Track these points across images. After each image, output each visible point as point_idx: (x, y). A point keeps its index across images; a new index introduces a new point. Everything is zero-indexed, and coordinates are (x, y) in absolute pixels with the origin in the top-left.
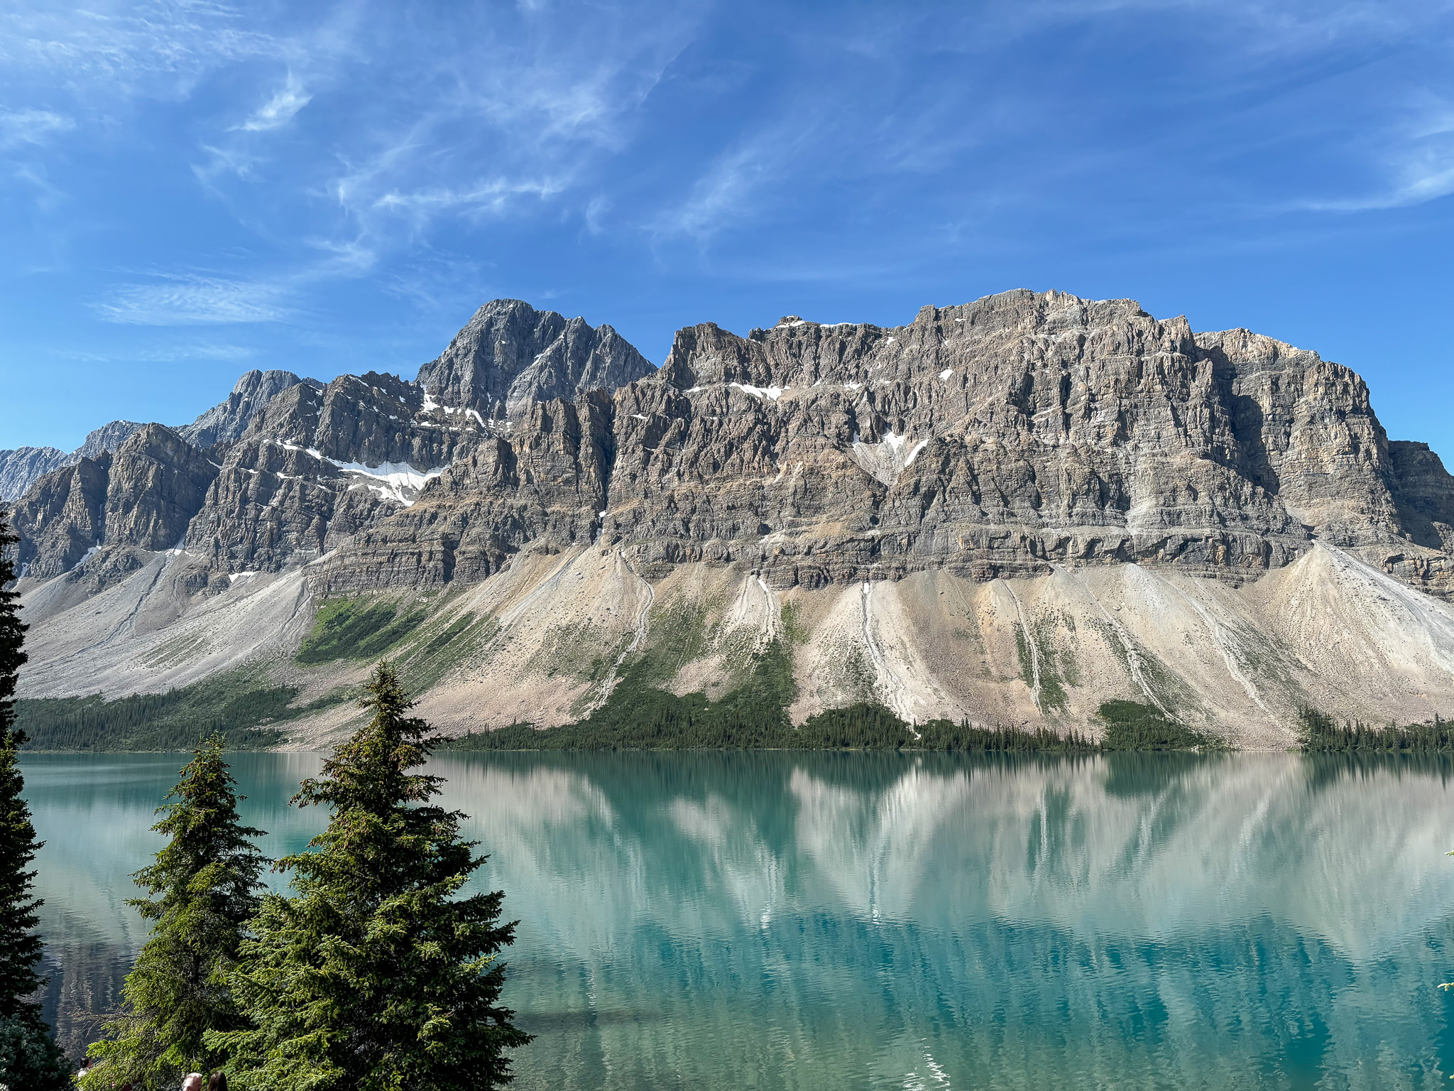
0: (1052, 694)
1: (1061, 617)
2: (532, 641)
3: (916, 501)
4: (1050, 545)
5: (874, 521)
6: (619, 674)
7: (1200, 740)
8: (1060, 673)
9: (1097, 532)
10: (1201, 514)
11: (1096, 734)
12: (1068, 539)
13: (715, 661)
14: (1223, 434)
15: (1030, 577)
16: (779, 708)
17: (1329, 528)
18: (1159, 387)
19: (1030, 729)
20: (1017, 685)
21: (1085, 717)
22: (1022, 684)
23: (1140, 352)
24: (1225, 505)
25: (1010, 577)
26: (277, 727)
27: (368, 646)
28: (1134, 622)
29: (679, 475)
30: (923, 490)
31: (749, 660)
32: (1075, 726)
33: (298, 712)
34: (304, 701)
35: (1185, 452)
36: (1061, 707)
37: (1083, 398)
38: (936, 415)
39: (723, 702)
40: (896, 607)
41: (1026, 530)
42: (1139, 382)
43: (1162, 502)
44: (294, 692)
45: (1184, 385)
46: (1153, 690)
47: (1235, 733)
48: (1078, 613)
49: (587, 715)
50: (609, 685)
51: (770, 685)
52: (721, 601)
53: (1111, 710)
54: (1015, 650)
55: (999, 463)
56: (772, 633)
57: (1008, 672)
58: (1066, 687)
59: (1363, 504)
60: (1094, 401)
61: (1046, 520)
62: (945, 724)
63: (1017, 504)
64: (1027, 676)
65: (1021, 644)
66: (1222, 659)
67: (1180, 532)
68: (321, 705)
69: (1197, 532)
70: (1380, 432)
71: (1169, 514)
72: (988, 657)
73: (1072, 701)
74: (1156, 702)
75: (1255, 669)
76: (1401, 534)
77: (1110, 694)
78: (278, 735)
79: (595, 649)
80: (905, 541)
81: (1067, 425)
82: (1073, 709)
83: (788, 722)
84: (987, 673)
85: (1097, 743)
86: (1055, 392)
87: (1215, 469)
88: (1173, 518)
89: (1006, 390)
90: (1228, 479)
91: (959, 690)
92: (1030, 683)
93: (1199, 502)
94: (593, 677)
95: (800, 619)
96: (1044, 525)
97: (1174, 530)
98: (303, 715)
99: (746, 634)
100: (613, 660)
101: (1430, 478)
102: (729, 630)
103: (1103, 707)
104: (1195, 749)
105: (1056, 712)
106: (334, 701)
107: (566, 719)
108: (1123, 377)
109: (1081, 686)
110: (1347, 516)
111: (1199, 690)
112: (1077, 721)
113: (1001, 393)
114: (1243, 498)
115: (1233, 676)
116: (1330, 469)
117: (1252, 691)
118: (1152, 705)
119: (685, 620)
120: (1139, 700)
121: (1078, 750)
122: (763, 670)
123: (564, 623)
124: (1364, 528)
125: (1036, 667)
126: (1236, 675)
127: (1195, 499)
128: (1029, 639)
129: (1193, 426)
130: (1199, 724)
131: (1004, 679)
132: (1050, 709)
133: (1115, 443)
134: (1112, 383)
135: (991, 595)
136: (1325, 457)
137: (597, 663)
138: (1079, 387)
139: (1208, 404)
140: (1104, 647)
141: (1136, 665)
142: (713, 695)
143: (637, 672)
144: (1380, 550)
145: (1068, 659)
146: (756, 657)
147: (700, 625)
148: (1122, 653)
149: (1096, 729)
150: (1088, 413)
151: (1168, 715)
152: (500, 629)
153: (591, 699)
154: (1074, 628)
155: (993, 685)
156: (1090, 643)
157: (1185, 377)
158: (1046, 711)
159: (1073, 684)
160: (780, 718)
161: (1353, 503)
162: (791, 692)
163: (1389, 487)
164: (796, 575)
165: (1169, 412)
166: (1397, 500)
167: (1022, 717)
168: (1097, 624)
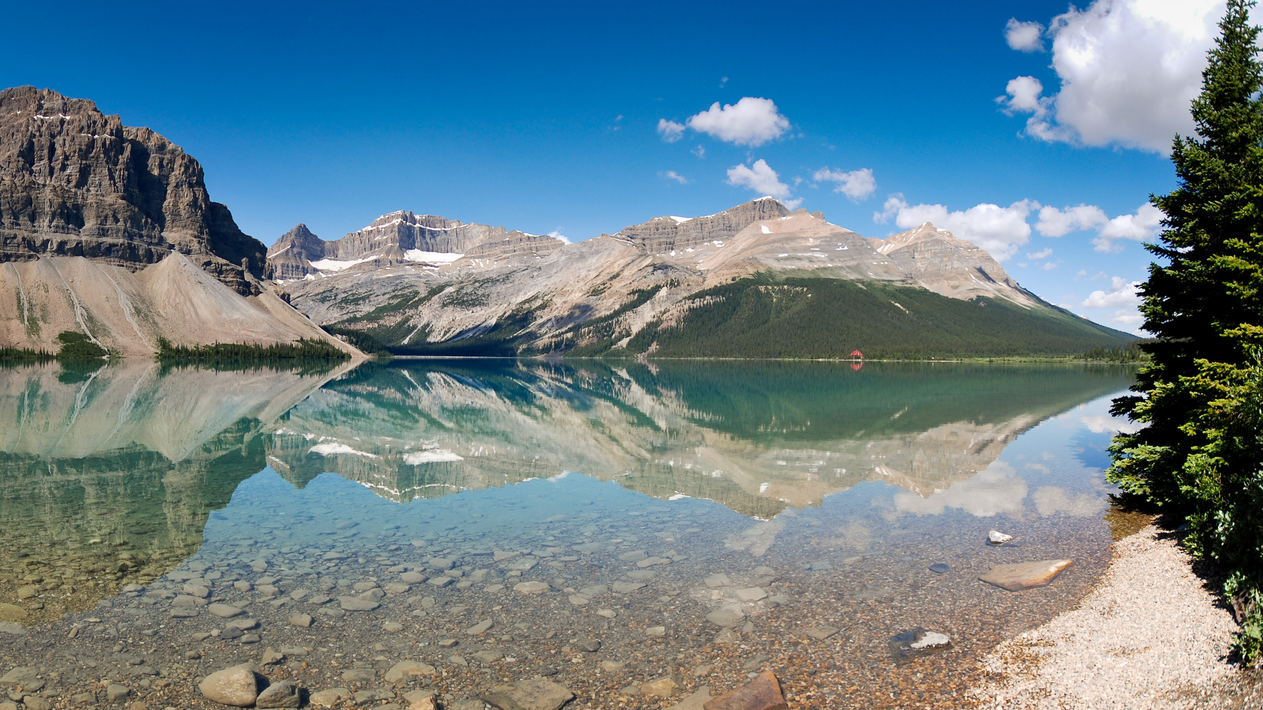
0: (33, 327)
1: (41, 284)
4: (38, 243)
7: (108, 353)
8: (38, 316)
9: (65, 237)
10: (118, 231)
11: (55, 349)
12: (48, 240)
14: (134, 187)
15: (26, 261)
17: (180, 244)
18: (102, 156)
19: (20, 348)
20: (15, 322)
21: (50, 340)
22: (18, 322)
23: (93, 133)
24: (132, 227)
25: (15, 261)
28: (80, 289)
32: (44, 345)
35: (114, 195)
36: (37, 334)
37: (61, 158)
41: (26, 234)
42: (92, 151)
43: (99, 222)
45: (116, 156)
46: (86, 326)
47: (125, 349)
48: (51, 283)
53: (64, 337)
54: (16, 303)
55: (12, 193)
57: (11, 315)
58: (41, 323)
59: (196, 233)
61: (36, 228)
63: (21, 218)
64: (21, 317)
65: (19, 302)
66: (123, 310)
67: (107, 240)
69: (116, 241)
70: (207, 196)
71: (103, 229)
72: (0, 307)
73: (44, 332)
74: (88, 332)
76: (210, 250)
77: (65, 327)
81: (51, 173)
82: (44, 335)
85: (55, 354)
86: (46, 152)
87: (128, 206)
88: (104, 232)
90: (135, 213)
92: (23, 321)
93: (118, 224)
96: (35, 232)
97: (104, 239)
101: (226, 223)
103: (60, 335)
104: (105, 358)
105: (35, 338)
109: (49, 323)
110: (189, 238)
112: (45, 343)
113: (14, 150)
114: (141, 224)
115: (127, 319)
116: (183, 213)
120: (79, 331)
121: (44, 358)
124: (195, 246)
125: (26, 313)
126: (129, 319)
127: (116, 223)
128: (23, 296)
129: (119, 180)
130: (109, 345)
131: (8, 319)
132: (31, 335)
133: (77, 186)
134: (77, 150)
135: (4, 271)
136: (181, 206)
138: (59, 151)
140: (64, 302)
141: (79, 312)
144: (200, 256)
145: (44, 308)
148: (72, 305)
149: (55, 346)
150: (63, 167)
151: (93, 340)
154: (48, 291)
155: (1, 324)
156: (56, 301)
158: (30, 337)
159: (45, 322)
161: (191, 232)
163: (209, 226)
165: (107, 171)
166: (210, 234)
167: (17, 340)
168: (60, 289)
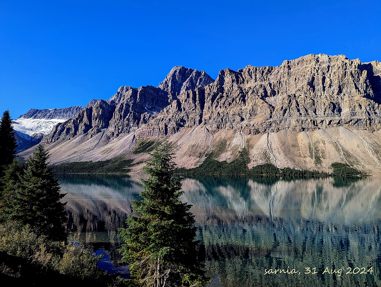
0: (318, 160)
1: (321, 141)
2: (185, 148)
3: (282, 112)
4: (318, 122)
5: (271, 117)
6: (206, 156)
7: (360, 173)
8: (320, 155)
9: (332, 118)
10: (363, 112)
12: (323, 120)
13: (229, 153)
14: (370, 90)
15: (313, 131)
16: (246, 165)
18: (351, 78)
19: (311, 170)
20: (308, 159)
21: (327, 167)
22: (310, 158)
23: (345, 69)
24: (370, 110)
25: (307, 131)
26: (128, 168)
27: (149, 150)
28: (342, 142)
29: (220, 107)
30: (284, 109)
31: (238, 153)
32: (325, 169)
33: (134, 164)
34: (134, 162)
35: (358, 96)
36: (321, 164)
37: (328, 83)
38: (288, 89)
39: (231, 163)
40: (276, 139)
41: (312, 118)
42: (345, 77)
43: (351, 109)
44: (133, 160)
45: (358, 77)
46: (347, 160)
47: (370, 171)
48: (326, 140)
49: (198, 166)
50: (204, 158)
51: (243, 159)
52: (231, 138)
53: (335, 165)
54: (308, 150)
55: (305, 101)
56: (244, 146)
57: (306, 155)
58: (322, 159)
60: (332, 83)
61: (317, 115)
62: (288, 169)
63: (310, 111)
64: (311, 156)
65: (310, 148)
66: (368, 152)
67: (356, 118)
68: (138, 163)
69: (361, 118)
71: (353, 113)
72: (301, 152)
73: (324, 163)
74: (348, 163)
75: (377, 154)
77: (335, 161)
78: (129, 170)
79: (200, 150)
80: (279, 122)
81: (324, 90)
82: (324, 165)
83: (248, 168)
84: (300, 156)
85: (330, 174)
86: (321, 81)
87: (367, 100)
88: (354, 114)
89: (307, 82)
90: (371, 103)
91: (293, 160)
93: (362, 109)
94: (200, 157)
95: (251, 143)
96: (317, 117)
97: (354, 117)
98: (134, 165)
99: (237, 147)
100: (204, 153)
102: (232, 146)
103: (332, 164)
104: (359, 176)
105: (319, 166)
106: (142, 162)
107: (194, 167)
108: (341, 76)
109: (326, 159)
111: (361, 160)
112: (325, 168)
113: (306, 82)
114: (375, 108)
115: (371, 156)
117: (376, 160)
118: (347, 164)
119: (222, 143)
120: (343, 162)
121: (324, 175)
122: (241, 155)
123: (192, 144)
125: (314, 154)
127: (361, 109)
128: (312, 146)
129: (361, 89)
130: (360, 169)
131: (305, 157)
132: (317, 165)
133: (338, 94)
134: (337, 78)
135: (301, 136)
137: (200, 154)
138: (327, 80)
139: (365, 82)
140: (333, 149)
141: (342, 153)
142: (229, 161)
143: (210, 156)
145: (323, 152)
146: (239, 152)
147: (225, 144)
148: (338, 150)
149: (330, 170)
150: (330, 86)
151: (351, 167)
152: (178, 146)
153: (199, 162)
154: (325, 144)
155: (301, 159)
156: (329, 148)
157: (359, 75)
158: (316, 165)
159: (324, 158)
160: (246, 167)
162: (249, 161)
164: (250, 131)
165: (354, 85)
167: (309, 167)
168: (331, 142)
